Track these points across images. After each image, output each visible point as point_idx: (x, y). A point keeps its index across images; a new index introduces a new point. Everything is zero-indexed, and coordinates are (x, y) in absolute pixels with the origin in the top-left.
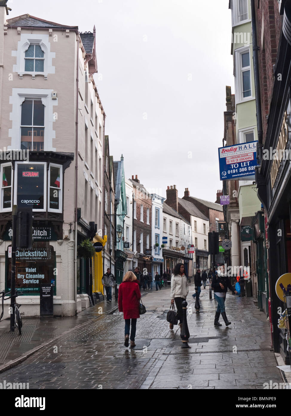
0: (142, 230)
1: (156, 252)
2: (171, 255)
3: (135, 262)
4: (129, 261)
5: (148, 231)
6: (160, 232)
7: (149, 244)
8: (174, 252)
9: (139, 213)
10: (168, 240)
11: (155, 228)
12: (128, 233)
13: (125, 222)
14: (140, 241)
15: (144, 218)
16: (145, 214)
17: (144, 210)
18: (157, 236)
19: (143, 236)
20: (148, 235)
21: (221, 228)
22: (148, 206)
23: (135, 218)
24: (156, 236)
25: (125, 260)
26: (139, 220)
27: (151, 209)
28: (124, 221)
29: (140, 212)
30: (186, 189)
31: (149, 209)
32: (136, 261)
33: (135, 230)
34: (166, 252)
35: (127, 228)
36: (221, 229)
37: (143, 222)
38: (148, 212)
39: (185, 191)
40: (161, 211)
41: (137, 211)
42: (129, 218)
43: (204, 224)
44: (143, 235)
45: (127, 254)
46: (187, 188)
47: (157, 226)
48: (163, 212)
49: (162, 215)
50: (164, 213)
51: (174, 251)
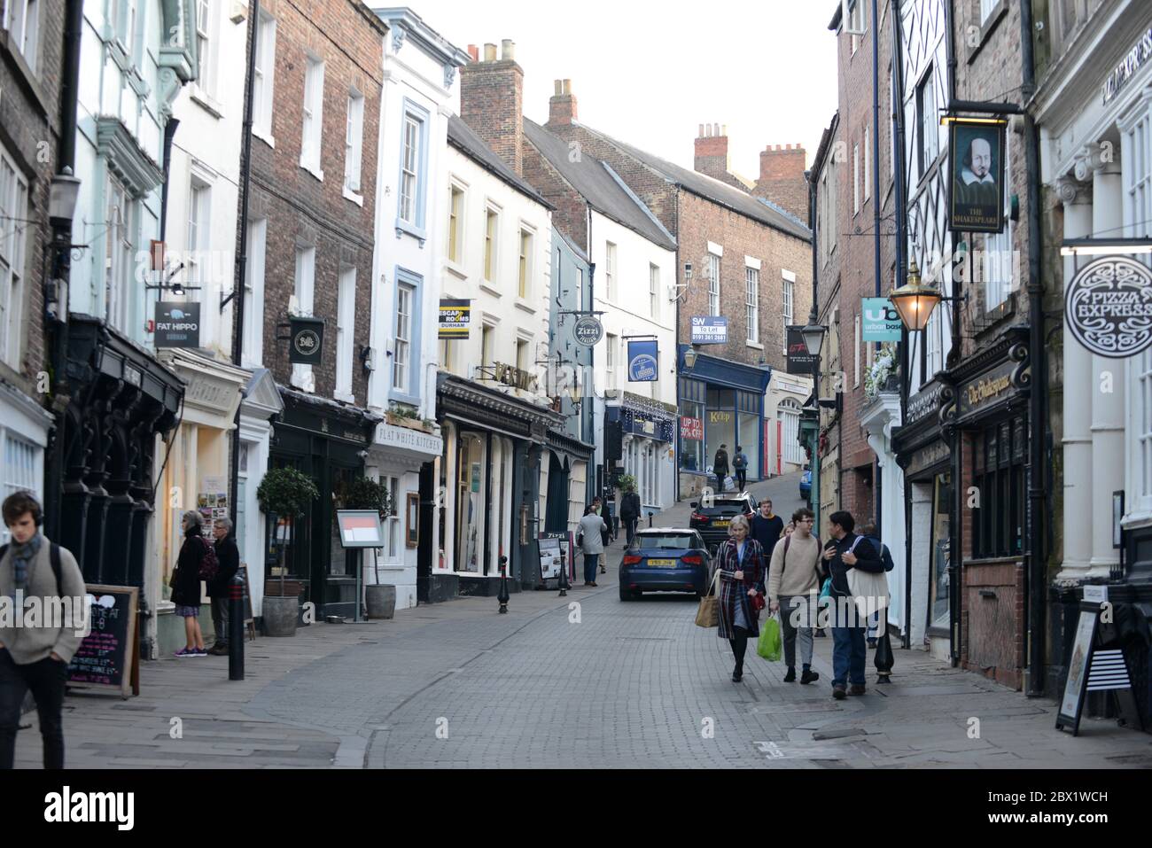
0: (310, 228)
1: (397, 390)
2: (486, 416)
3: (248, 446)
4: (207, 433)
5: (346, 245)
6: (429, 263)
7: (356, 331)
8: (505, 396)
9: (292, 106)
10: (473, 326)
11: (394, 233)
12: (207, 223)
13: (176, 138)
14: (293, 299)
15: (323, 148)
16: (332, 121)
17: (325, 95)
18: (407, 286)
19: (318, 273)
20: (348, 270)
21: (968, 165)
22: (359, 80)
23: (262, 129)
24: (401, 282)
25: (167, 423)
26: (288, 156)
27: (373, 107)
28: (171, 126)
29: (299, 98)
30: (558, 83)
31: (363, 101)
32: (260, 437)
33: (257, 220)
34: (460, 390)
35: (199, 187)
36: (969, 178)
37: (320, 175)
38: (355, 118)
39: (553, 94)
40: (437, 130)
41: (278, 87)
42: (217, 116)
43: (653, 267)
44: (317, 266)
45: (182, 377)
46: (566, 81)
47: (409, 225)
48: (451, 142)
49: (445, 165)
50: (452, 151)
51: (503, 389)
